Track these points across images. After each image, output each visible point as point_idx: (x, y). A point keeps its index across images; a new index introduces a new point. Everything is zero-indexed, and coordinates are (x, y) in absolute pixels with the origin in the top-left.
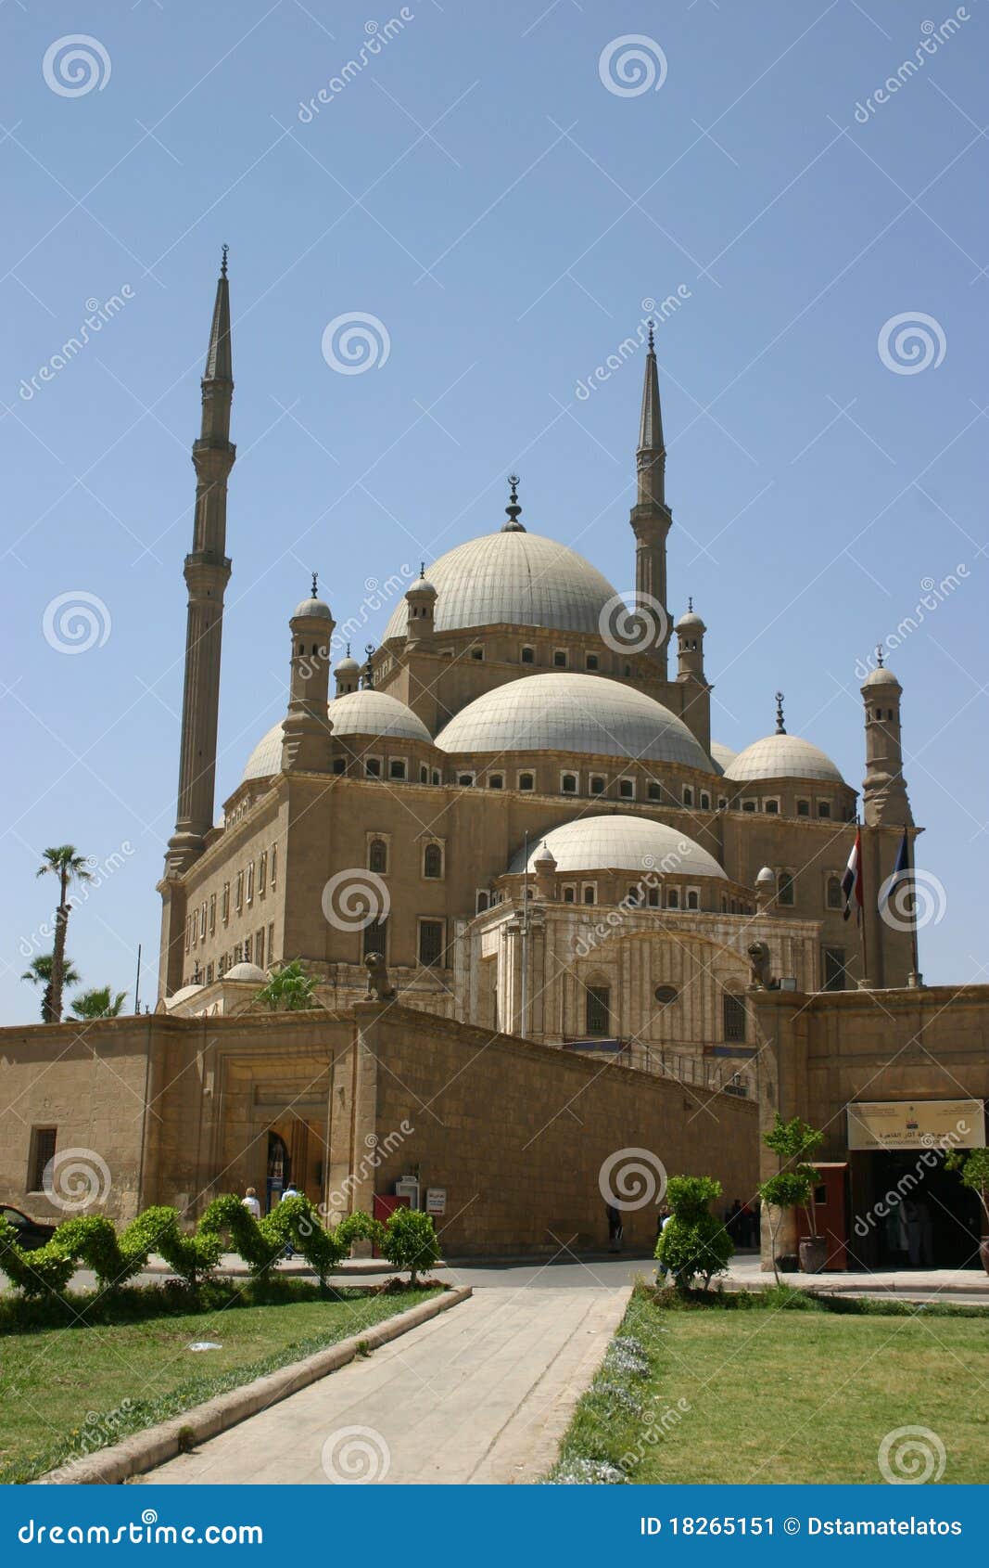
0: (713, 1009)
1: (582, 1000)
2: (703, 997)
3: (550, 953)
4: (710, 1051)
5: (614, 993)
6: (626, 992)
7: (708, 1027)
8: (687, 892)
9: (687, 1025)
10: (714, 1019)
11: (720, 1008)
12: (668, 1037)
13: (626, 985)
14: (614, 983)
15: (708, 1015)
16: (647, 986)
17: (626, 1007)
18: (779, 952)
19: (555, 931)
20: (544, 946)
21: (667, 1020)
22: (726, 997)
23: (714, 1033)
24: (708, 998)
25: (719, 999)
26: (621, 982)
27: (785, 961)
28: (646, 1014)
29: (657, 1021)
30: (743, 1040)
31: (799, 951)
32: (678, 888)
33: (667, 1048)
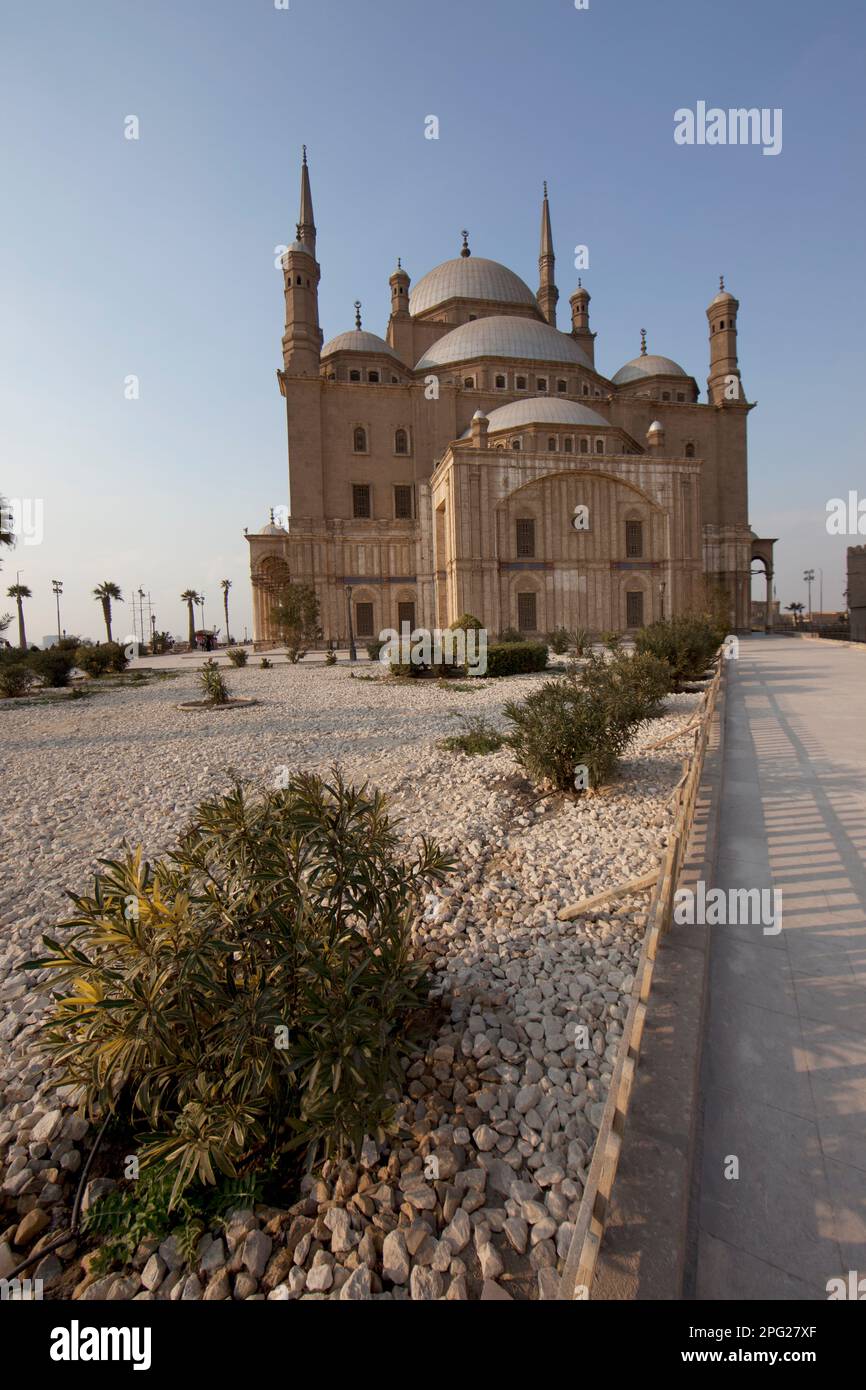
0: (618, 532)
1: (513, 530)
2: (609, 524)
3: (484, 493)
4: (616, 565)
5: (538, 524)
6: (548, 523)
7: (614, 547)
8: (595, 441)
9: (598, 546)
10: (618, 540)
11: (623, 532)
12: (582, 557)
13: (549, 516)
14: (539, 515)
15: (614, 538)
16: (564, 516)
17: (549, 533)
18: (671, 484)
19: (488, 473)
20: (479, 486)
21: (582, 545)
22: (628, 523)
23: (619, 553)
24: (614, 524)
25: (623, 525)
26: (544, 515)
27: (675, 492)
28: (565, 539)
29: (574, 544)
30: (641, 556)
31: (686, 483)
32: (588, 437)
33: (582, 565)
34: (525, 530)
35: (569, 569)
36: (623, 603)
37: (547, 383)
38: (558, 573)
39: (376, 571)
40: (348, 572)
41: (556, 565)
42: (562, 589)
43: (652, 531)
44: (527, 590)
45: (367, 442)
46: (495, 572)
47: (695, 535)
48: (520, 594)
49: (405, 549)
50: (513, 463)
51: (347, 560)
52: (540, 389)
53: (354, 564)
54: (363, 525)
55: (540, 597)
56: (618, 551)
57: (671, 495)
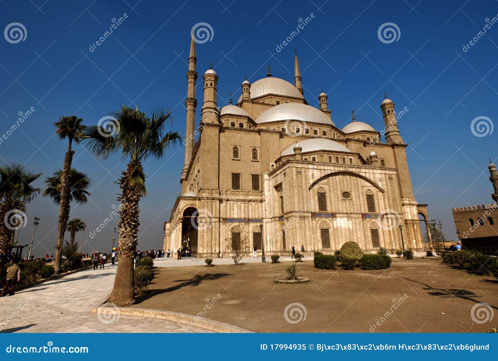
0: (363, 200)
1: (316, 198)
2: (359, 196)
3: (304, 180)
4: (364, 216)
5: (327, 195)
6: (332, 195)
7: (363, 207)
8: (348, 159)
9: (355, 207)
10: (364, 204)
11: (366, 200)
12: (349, 212)
13: (332, 192)
14: (327, 191)
15: (362, 203)
16: (339, 192)
17: (333, 200)
18: (384, 179)
19: (305, 171)
21: (348, 205)
22: (367, 195)
23: (365, 210)
24: (361, 196)
25: (365, 197)
26: (330, 191)
27: (387, 183)
28: (340, 203)
29: (344, 205)
30: (375, 212)
31: (390, 178)
32: (346, 157)
33: (348, 215)
34: (322, 198)
35: (343, 217)
36: (369, 234)
37: (318, 131)
38: (338, 219)
39: (243, 216)
40: (228, 217)
41: (337, 215)
42: (341, 227)
43: (378, 200)
44: (325, 227)
45: (239, 154)
46: (310, 218)
47: (398, 202)
48: (321, 229)
49: (256, 205)
50: (316, 167)
51: (228, 210)
52: (315, 134)
53: (232, 212)
54: (236, 193)
55: (331, 231)
56: (365, 209)
57: (385, 184)
